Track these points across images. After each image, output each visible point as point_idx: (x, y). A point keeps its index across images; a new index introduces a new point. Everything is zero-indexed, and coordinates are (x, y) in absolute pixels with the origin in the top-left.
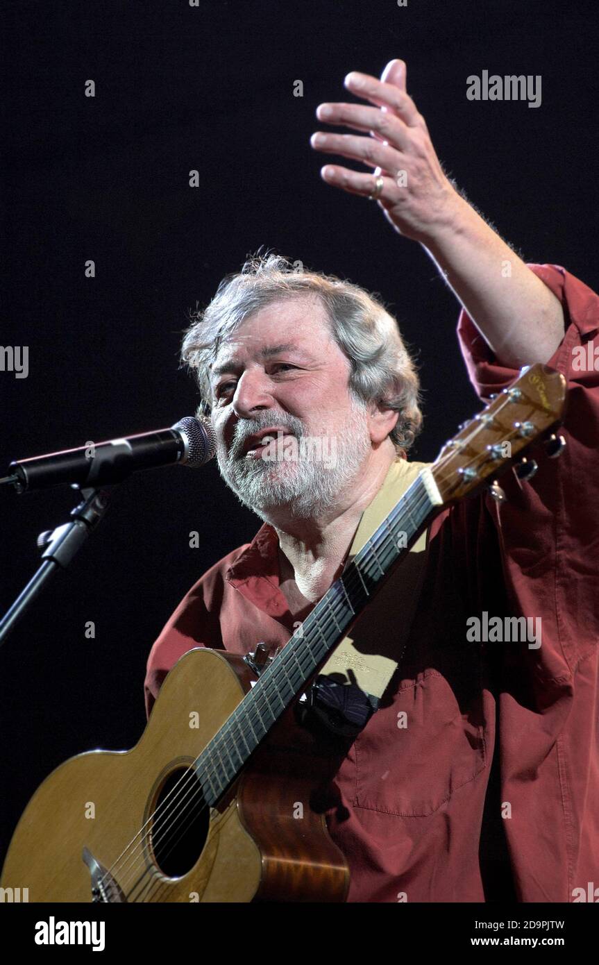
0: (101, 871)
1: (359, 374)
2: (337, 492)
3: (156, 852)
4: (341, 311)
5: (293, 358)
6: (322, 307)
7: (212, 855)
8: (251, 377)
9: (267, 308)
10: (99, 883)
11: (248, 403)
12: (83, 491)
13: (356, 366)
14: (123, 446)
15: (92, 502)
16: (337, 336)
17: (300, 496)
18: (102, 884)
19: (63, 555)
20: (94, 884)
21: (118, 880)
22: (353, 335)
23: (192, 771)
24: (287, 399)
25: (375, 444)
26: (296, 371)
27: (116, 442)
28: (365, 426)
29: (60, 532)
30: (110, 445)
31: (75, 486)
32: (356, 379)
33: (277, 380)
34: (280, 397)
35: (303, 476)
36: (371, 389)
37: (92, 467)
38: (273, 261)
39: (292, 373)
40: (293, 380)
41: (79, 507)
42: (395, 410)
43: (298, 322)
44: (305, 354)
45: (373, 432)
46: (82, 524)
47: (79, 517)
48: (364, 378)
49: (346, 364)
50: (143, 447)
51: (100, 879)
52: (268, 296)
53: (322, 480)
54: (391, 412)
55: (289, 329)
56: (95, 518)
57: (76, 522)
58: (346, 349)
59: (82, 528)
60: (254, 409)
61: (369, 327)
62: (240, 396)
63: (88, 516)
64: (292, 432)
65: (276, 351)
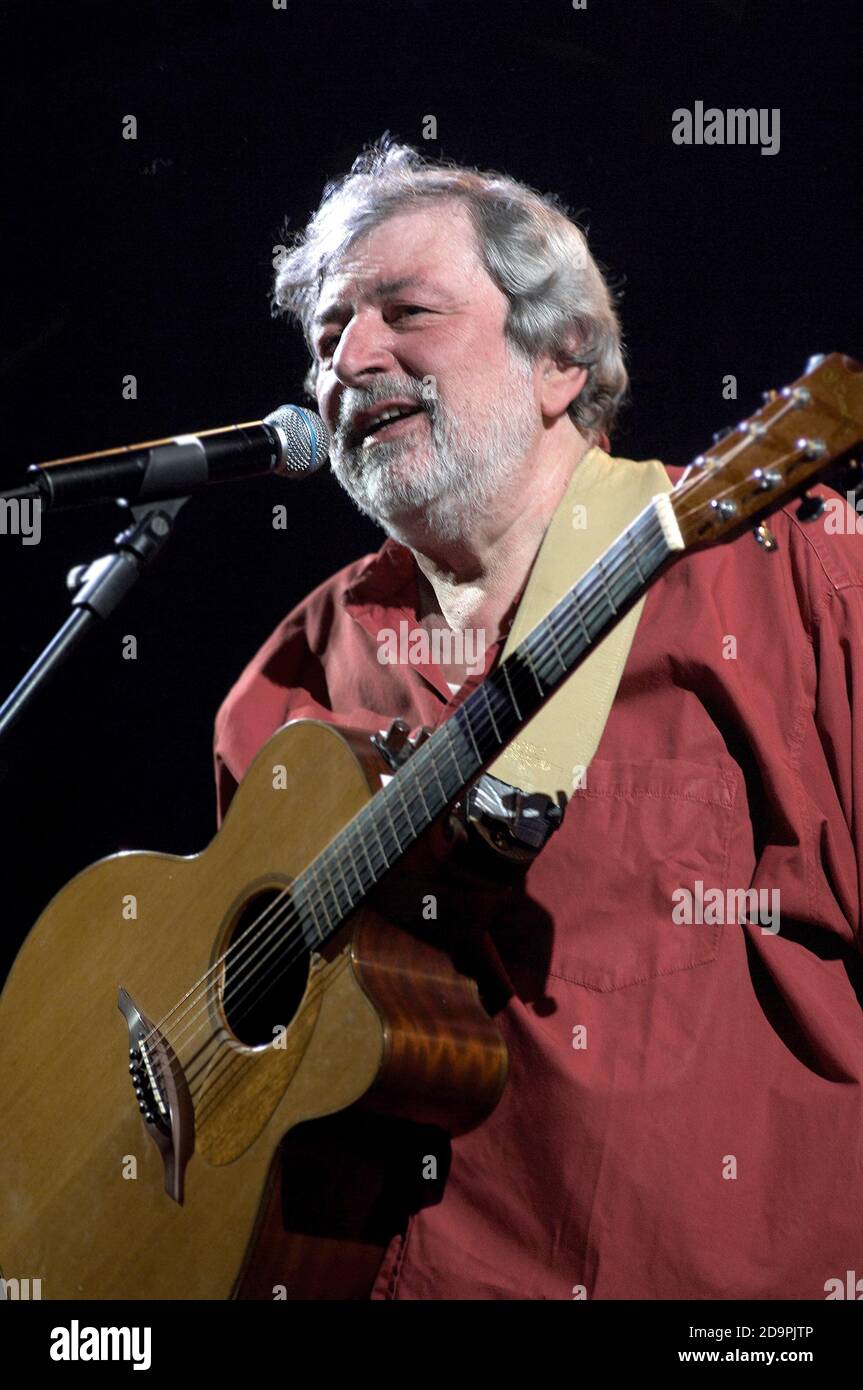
0: (145, 1025)
1: (519, 316)
2: (493, 493)
3: (227, 1008)
4: (495, 223)
5: (422, 298)
6: (467, 220)
7: (310, 1021)
8: (361, 326)
9: (385, 225)
10: (141, 1043)
11: (354, 364)
12: (134, 510)
13: (516, 302)
14: (193, 446)
15: (146, 526)
16: (486, 262)
17: (436, 500)
18: (146, 1046)
19: (105, 598)
20: (133, 1043)
21: (172, 1042)
22: (510, 258)
23: (287, 897)
24: (412, 358)
25: (549, 421)
26: (427, 316)
27: (183, 440)
28: (529, 394)
29: (100, 567)
30: (173, 444)
31: (122, 502)
32: (516, 323)
33: (401, 330)
34: (402, 354)
35: (438, 472)
36: (538, 338)
37: (147, 475)
38: (396, 154)
39: (421, 319)
40: (419, 329)
41: (128, 533)
42: (580, 365)
43: (430, 243)
44: (438, 290)
45: (545, 401)
46: (131, 558)
47: (127, 546)
48: (525, 320)
49: (501, 302)
50: (220, 448)
51: (143, 1037)
52: (388, 206)
53: (469, 476)
54: (574, 370)
55: (416, 253)
56: (148, 548)
57: (122, 553)
58: (498, 278)
59: (131, 564)
60: (362, 373)
61: (537, 246)
62: (344, 356)
63: (140, 545)
64: (421, 407)
65: (395, 287)
